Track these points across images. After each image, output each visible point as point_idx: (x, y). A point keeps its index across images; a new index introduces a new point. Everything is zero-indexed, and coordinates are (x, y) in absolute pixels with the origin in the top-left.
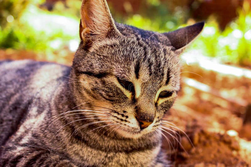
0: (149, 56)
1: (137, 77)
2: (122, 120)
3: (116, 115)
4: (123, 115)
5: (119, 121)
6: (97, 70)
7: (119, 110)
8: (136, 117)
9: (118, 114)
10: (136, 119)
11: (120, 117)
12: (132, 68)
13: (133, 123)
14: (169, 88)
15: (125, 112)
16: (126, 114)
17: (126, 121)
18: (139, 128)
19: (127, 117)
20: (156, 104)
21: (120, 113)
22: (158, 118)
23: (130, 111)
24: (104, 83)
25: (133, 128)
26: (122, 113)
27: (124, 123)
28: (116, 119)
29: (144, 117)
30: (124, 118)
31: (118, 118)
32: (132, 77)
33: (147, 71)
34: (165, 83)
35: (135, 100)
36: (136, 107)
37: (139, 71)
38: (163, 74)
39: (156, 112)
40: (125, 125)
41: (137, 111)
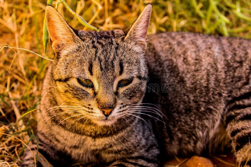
2: (89, 112)
3: (84, 108)
5: (88, 113)
8: (99, 108)
11: (87, 109)
12: (86, 68)
13: (98, 113)
15: (90, 105)
16: (90, 107)
17: (92, 112)
18: (104, 116)
19: (92, 109)
21: (86, 106)
22: (122, 104)
23: (93, 103)
24: (69, 86)
25: (99, 117)
26: (88, 106)
27: (91, 114)
29: (103, 106)
30: (90, 110)
32: (88, 75)
33: (99, 67)
34: (118, 74)
35: (95, 94)
36: (97, 99)
37: (92, 68)
38: (113, 67)
39: (116, 99)
40: (93, 116)
41: (98, 102)
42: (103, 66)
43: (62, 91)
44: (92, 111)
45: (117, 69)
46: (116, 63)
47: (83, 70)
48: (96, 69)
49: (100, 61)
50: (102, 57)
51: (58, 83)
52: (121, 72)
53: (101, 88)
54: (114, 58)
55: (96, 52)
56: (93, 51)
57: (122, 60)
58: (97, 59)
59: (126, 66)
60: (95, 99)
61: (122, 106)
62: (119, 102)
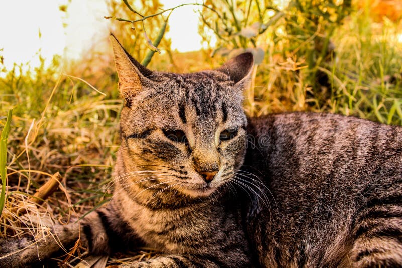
0: (191, 94)
1: (185, 121)
2: (182, 178)
3: (174, 173)
4: (181, 172)
5: (179, 179)
6: (141, 130)
7: (175, 167)
8: (196, 170)
9: (176, 171)
10: (197, 172)
11: (178, 174)
12: (176, 114)
13: (196, 178)
14: (229, 125)
15: (182, 167)
16: (183, 170)
17: (186, 178)
18: (204, 182)
19: (186, 173)
20: (219, 149)
21: (177, 169)
22: (226, 164)
23: (188, 164)
25: (197, 184)
26: (180, 169)
27: (184, 180)
28: (175, 177)
30: (183, 175)
31: (177, 176)
32: (179, 124)
33: (194, 111)
34: (221, 120)
35: (190, 150)
36: (194, 158)
37: (184, 114)
38: (215, 110)
39: (219, 158)
40: (188, 183)
41: (195, 162)
42: (200, 109)
43: (138, 152)
44: (187, 176)
45: (220, 115)
46: (218, 106)
47: (172, 117)
48: (191, 114)
49: (195, 102)
50: (196, 97)
51: (130, 140)
52: (225, 119)
53: (199, 141)
54: (216, 101)
55: (188, 93)
56: (182, 92)
57: (224, 103)
58: (190, 101)
59: (230, 110)
60: (191, 158)
61: (226, 167)
62: (224, 161)
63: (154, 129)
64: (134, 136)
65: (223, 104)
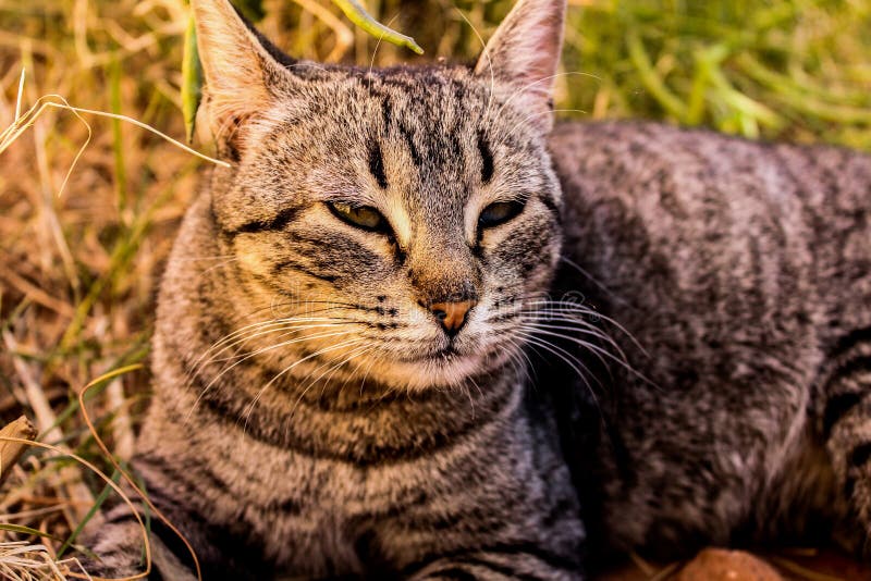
0: (396, 114)
1: (383, 183)
2: (382, 327)
3: (360, 315)
4: (380, 311)
5: (376, 332)
6: (269, 210)
7: (363, 300)
8: (420, 302)
9: (367, 310)
10: (420, 309)
11: (373, 318)
12: (360, 165)
13: (419, 326)
15: (382, 298)
16: (385, 305)
17: (394, 326)
18: (441, 333)
19: (393, 312)
21: (369, 306)
22: (500, 290)
23: (397, 289)
24: (296, 237)
25: (423, 340)
26: (376, 304)
27: (389, 334)
28: (361, 328)
29: (440, 290)
30: (385, 320)
31: (370, 325)
32: (369, 192)
33: (406, 155)
34: (478, 176)
35: (400, 256)
36: (410, 273)
37: (381, 166)
38: (458, 150)
39: (479, 271)
40: (398, 340)
41: (415, 283)
42: (423, 150)
43: (263, 269)
44: (395, 320)
45: (473, 161)
46: (468, 140)
47: (351, 172)
48: (398, 162)
49: (407, 133)
50: (413, 120)
51: (242, 241)
52: (488, 172)
53: (423, 228)
54: (458, 126)
55: (387, 108)
56: (374, 105)
57: (483, 131)
58: (394, 131)
59: (500, 152)
60: (403, 273)
61: (500, 296)
62: (492, 280)
63: (306, 206)
64: (253, 227)
65: (481, 133)
